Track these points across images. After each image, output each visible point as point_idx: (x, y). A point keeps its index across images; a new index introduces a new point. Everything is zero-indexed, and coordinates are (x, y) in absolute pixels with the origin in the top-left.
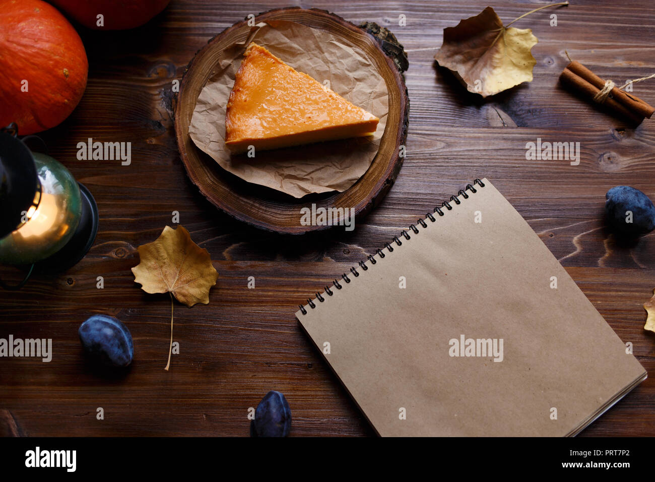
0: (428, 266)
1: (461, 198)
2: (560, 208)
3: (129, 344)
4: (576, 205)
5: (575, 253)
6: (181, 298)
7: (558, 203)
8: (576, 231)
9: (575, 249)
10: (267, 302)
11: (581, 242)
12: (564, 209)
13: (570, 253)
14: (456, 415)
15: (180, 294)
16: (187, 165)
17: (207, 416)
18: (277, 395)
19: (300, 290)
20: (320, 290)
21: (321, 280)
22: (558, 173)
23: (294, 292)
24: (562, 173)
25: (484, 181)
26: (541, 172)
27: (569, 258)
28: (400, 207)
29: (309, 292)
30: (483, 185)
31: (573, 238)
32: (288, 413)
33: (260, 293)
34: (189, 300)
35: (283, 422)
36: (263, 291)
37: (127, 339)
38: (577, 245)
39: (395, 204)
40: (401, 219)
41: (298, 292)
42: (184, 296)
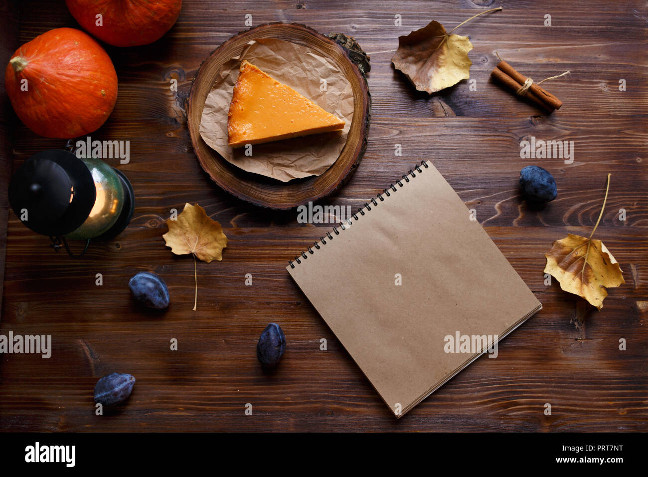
0: (383, 230)
1: (410, 177)
2: (487, 181)
3: (165, 293)
4: (499, 178)
5: (496, 216)
6: (201, 257)
7: (485, 178)
8: (497, 199)
9: (496, 213)
10: (264, 258)
11: (501, 207)
12: (489, 182)
13: (492, 216)
14: (403, 338)
15: (200, 254)
16: (200, 157)
17: (225, 340)
18: (275, 326)
19: (289, 248)
20: (305, 249)
21: (305, 241)
22: (486, 153)
23: (285, 250)
24: (489, 153)
25: (428, 163)
26: (474, 153)
27: (492, 220)
28: (364, 183)
29: (296, 250)
30: (427, 167)
31: (495, 204)
32: (283, 339)
33: (260, 251)
34: (208, 258)
35: (279, 346)
36: (262, 250)
37: (164, 289)
38: (498, 210)
39: (360, 181)
40: (365, 192)
41: (288, 250)
42: (204, 255)
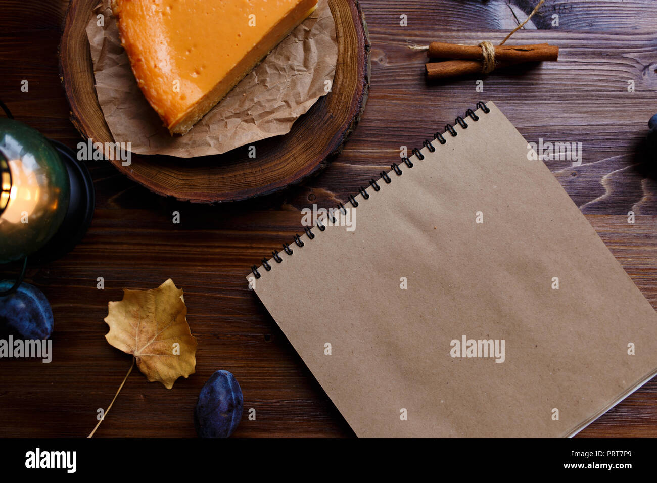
0: (413, 218)
1: (457, 128)
2: (588, 138)
3: (45, 315)
4: (609, 134)
5: (603, 196)
7: (584, 132)
8: (606, 168)
9: (603, 191)
10: (213, 260)
11: (611, 182)
12: (592, 140)
13: (597, 197)
14: (442, 401)
17: (145, 396)
18: (224, 376)
19: (254, 245)
20: (280, 246)
21: (280, 233)
22: (587, 91)
23: (247, 248)
24: (593, 91)
25: (490, 104)
26: (566, 91)
27: (595, 203)
28: (380, 140)
29: (265, 248)
30: (487, 111)
31: (601, 177)
32: (237, 398)
33: (206, 250)
35: (230, 411)
36: (208, 247)
37: (41, 309)
38: (605, 187)
39: (374, 135)
40: (382, 155)
41: (252, 248)
